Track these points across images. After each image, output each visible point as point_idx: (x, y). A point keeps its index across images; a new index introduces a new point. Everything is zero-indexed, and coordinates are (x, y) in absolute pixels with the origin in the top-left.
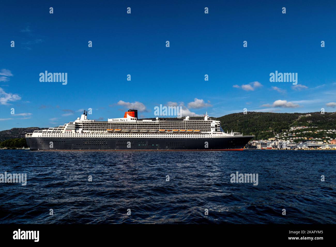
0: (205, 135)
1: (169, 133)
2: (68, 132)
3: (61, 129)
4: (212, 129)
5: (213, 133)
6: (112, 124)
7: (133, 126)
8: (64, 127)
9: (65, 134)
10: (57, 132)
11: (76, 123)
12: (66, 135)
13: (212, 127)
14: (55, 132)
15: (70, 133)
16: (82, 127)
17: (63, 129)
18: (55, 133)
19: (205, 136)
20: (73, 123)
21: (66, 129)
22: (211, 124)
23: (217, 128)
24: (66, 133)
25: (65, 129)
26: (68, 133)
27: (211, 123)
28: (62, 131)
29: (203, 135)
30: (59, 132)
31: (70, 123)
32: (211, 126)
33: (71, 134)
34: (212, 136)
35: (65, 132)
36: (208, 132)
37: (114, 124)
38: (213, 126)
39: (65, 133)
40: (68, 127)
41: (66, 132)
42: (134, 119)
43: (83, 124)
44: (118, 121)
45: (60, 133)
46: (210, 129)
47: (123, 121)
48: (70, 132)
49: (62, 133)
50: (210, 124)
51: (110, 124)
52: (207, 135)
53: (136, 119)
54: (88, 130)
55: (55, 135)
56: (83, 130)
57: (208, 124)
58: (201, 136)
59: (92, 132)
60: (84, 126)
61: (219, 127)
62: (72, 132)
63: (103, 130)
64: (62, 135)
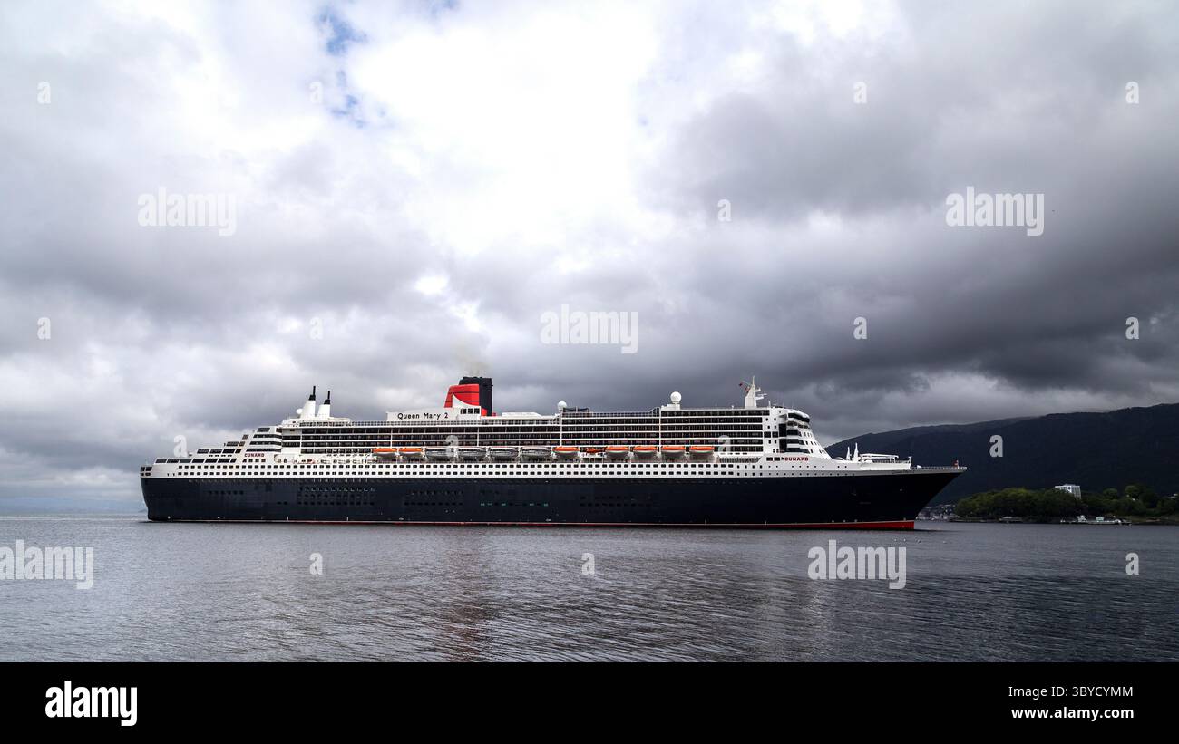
0: (735, 465)
1: (592, 460)
2: (254, 458)
3: (232, 451)
4: (765, 440)
5: (769, 459)
6: (396, 430)
7: (468, 437)
8: (242, 444)
9: (244, 467)
10: (221, 461)
11: (280, 430)
12: (247, 470)
13: (767, 435)
14: (214, 461)
15: (260, 464)
16: (301, 441)
17: (239, 451)
18: (216, 464)
19: (734, 469)
20: (267, 430)
21: (248, 450)
22: (765, 424)
23: (789, 437)
24: (247, 464)
25: (244, 449)
26: (254, 464)
27: (764, 418)
28: (234, 455)
29: (727, 464)
30: (227, 461)
31: (260, 430)
32: (765, 430)
33: (263, 467)
34: (765, 468)
35: (245, 461)
36: (751, 455)
37: (403, 430)
38: (772, 430)
39: (244, 464)
40: (252, 443)
41: (248, 458)
42: (470, 411)
43: (305, 431)
44: (416, 420)
45: (228, 464)
46: (761, 442)
47: (435, 419)
48: (260, 458)
49: (234, 465)
50: (760, 420)
51: (388, 430)
52: (742, 465)
53: (477, 411)
54: (318, 452)
55: (215, 470)
56: (304, 452)
57: (751, 420)
58: (720, 469)
59: (329, 459)
60: (305, 438)
61: (796, 432)
62: (263, 461)
63: (368, 451)
64: (234, 470)
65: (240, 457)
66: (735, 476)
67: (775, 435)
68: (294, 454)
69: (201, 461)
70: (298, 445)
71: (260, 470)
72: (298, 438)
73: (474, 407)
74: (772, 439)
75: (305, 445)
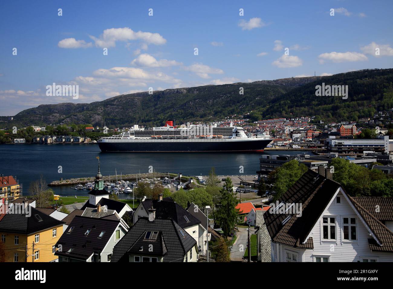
0: (227, 139)
1: (198, 138)
3: (120, 137)
5: (234, 138)
6: (155, 132)
7: (171, 133)
8: (122, 135)
10: (118, 139)
11: (130, 132)
12: (124, 141)
13: (234, 133)
14: (116, 139)
15: (126, 139)
17: (121, 137)
20: (127, 132)
22: (233, 130)
23: (237, 133)
24: (124, 139)
25: (123, 136)
26: (125, 139)
27: (233, 129)
28: (121, 138)
29: (225, 139)
30: (119, 139)
31: (126, 132)
32: (233, 132)
34: (233, 140)
36: (230, 137)
37: (157, 132)
42: (171, 127)
43: (135, 132)
44: (159, 130)
46: (232, 134)
47: (163, 129)
49: (121, 139)
51: (154, 132)
53: (173, 128)
54: (138, 136)
55: (117, 141)
56: (135, 136)
57: (230, 130)
58: (223, 140)
59: (141, 138)
60: (135, 133)
61: (239, 132)
62: (127, 139)
63: (149, 136)
64: (121, 141)
65: (122, 138)
66: (227, 141)
67: (235, 133)
68: (133, 137)
69: (113, 139)
70: (134, 135)
71: (127, 141)
72: (134, 133)
73: (172, 127)
74: (235, 134)
75: (135, 135)
